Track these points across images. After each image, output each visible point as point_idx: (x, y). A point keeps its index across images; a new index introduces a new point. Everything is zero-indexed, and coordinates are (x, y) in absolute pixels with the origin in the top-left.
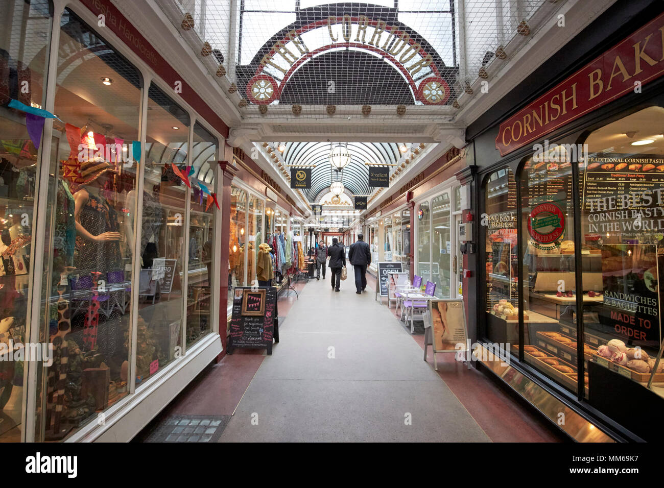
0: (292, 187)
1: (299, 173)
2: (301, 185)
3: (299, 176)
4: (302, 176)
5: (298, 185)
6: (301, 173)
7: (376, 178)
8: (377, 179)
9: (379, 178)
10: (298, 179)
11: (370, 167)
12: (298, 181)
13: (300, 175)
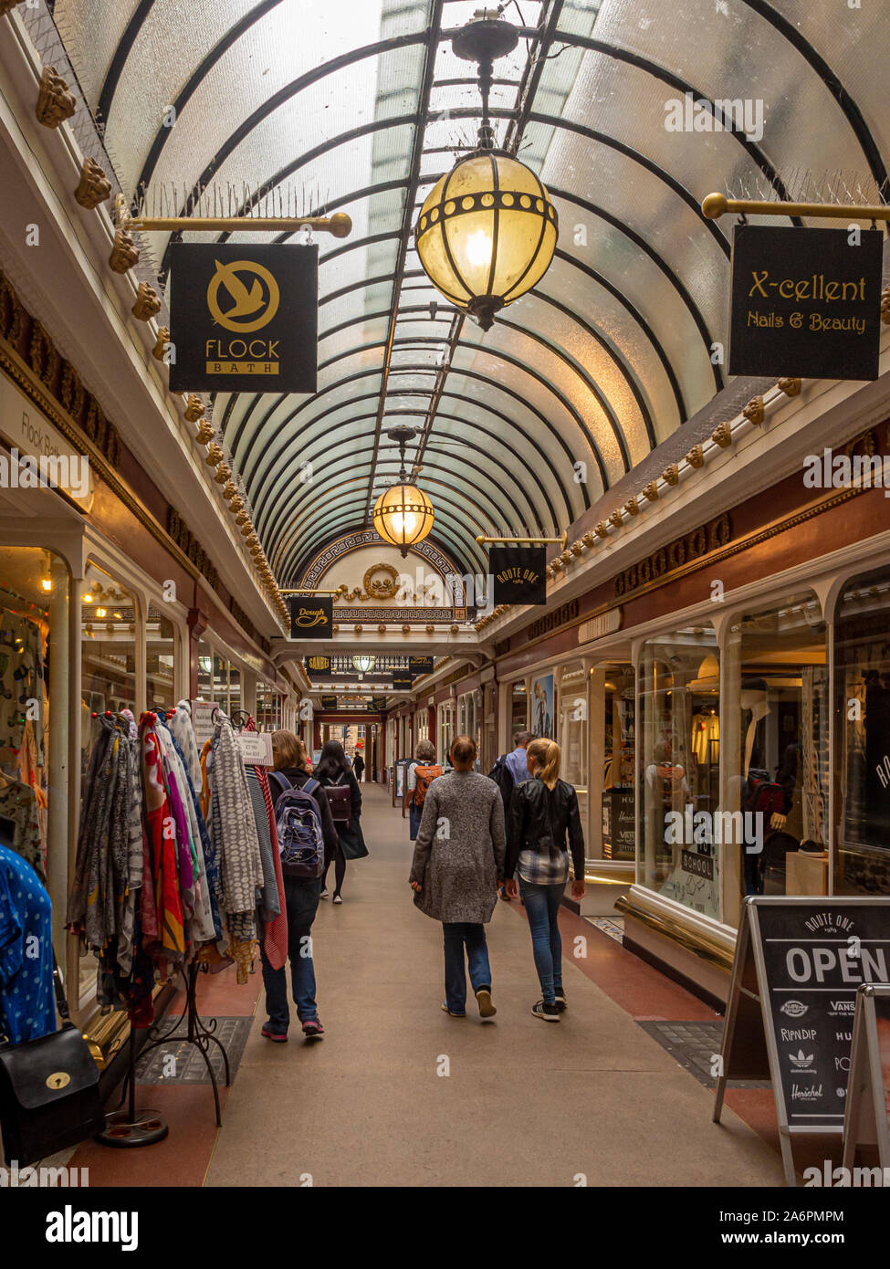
0: (181, 379)
1: (225, 274)
2: (243, 368)
3: (226, 301)
4: (247, 301)
5: (226, 368)
6: (247, 278)
7: (785, 308)
8: (796, 320)
9: (807, 307)
10: (220, 318)
11: (743, 231)
12: (228, 335)
13: (236, 288)
